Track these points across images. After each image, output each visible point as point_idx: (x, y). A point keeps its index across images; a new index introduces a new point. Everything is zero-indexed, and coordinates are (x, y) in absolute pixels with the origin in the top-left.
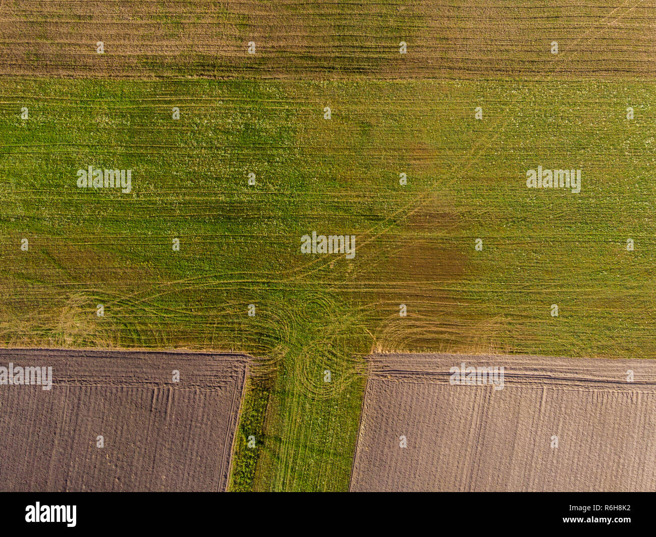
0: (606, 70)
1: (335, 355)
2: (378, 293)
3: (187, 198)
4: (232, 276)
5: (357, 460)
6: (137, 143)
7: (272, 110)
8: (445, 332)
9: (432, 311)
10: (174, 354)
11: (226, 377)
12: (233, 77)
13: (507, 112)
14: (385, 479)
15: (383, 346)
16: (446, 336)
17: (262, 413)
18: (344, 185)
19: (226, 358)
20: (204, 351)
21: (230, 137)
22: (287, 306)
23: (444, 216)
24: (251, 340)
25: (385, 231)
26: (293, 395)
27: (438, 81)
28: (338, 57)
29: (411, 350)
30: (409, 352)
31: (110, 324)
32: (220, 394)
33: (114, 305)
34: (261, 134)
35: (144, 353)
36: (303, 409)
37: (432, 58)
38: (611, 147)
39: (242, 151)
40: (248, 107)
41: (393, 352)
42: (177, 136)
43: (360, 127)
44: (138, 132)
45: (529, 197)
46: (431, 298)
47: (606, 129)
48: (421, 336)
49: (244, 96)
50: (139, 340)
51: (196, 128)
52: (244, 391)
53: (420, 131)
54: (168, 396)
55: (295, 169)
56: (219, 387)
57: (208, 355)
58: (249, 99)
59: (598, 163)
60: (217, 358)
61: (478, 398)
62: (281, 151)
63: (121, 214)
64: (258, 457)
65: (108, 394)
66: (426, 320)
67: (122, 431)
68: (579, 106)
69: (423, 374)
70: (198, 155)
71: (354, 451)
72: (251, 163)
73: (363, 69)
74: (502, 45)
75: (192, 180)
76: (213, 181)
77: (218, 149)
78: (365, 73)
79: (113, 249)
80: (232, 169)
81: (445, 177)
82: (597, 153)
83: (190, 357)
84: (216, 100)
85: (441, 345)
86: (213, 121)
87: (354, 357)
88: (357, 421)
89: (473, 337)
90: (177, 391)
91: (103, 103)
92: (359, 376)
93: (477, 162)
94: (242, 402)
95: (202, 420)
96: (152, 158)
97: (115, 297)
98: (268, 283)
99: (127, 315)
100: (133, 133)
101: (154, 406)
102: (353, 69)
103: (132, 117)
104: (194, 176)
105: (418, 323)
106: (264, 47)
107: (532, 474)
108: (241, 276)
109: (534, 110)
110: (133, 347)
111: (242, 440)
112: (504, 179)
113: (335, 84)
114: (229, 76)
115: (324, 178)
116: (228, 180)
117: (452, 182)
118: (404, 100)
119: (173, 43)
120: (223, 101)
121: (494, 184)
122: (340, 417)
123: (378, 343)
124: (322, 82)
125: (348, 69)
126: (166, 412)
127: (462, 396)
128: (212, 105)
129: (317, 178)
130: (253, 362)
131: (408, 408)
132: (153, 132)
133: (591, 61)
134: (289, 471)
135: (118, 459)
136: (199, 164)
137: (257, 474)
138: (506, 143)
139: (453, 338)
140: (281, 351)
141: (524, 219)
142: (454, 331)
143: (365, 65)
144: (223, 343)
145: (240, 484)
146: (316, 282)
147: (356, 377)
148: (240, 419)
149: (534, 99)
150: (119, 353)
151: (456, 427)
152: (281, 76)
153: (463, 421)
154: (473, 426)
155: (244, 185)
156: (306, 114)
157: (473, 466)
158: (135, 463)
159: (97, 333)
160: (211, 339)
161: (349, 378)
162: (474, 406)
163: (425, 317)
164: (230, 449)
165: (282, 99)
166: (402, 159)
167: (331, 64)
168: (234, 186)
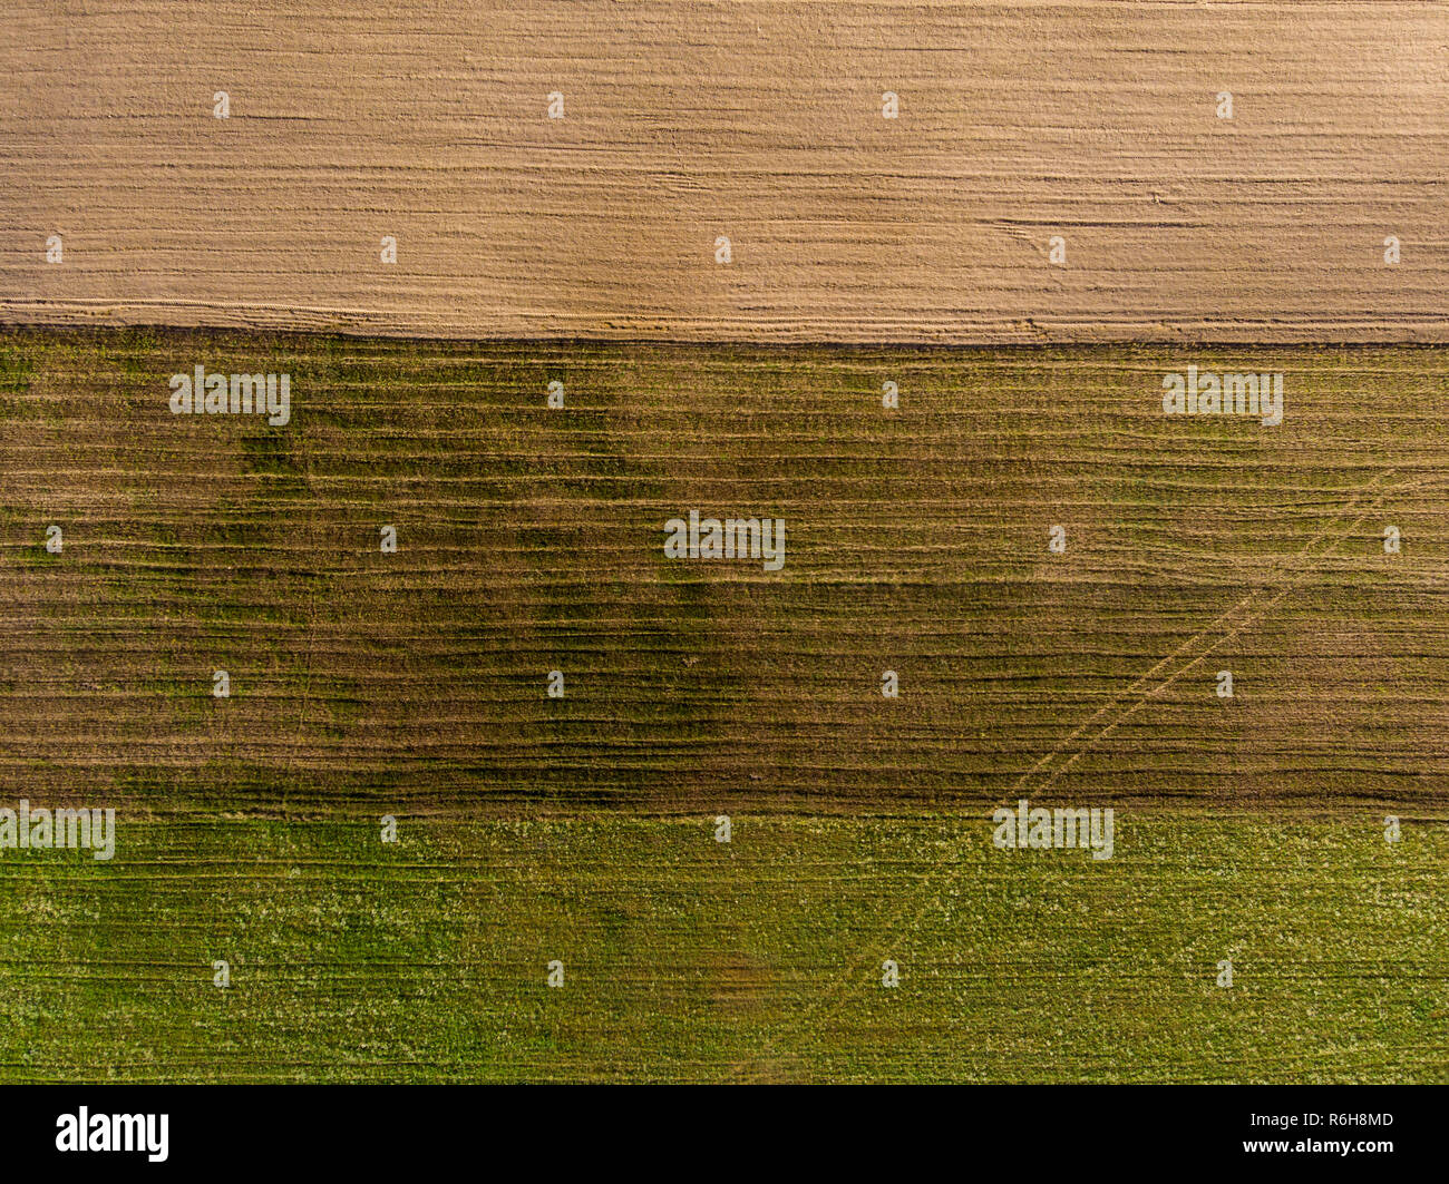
0: (1140, 795)
6: (116, 958)
7: (410, 884)
12: (321, 814)
13: (926, 887)
18: (569, 1047)
27: (775, 819)
28: (554, 769)
34: (385, 936)
37: (761, 769)
38: (1154, 961)
39: (343, 973)
40: (356, 878)
43: (603, 920)
44: (119, 934)
45: (973, 1070)
47: (1142, 921)
49: (348, 856)
51: (243, 926)
53: (734, 929)
55: (460, 1011)
58: (357, 863)
59: (1125, 994)
62: (428, 974)
68: (1084, 872)
70: (247, 983)
72: (363, 998)
73: (608, 795)
74: (914, 740)
75: (235, 1039)
76: (280, 1041)
77: (291, 969)
78: (613, 804)
80: (321, 1013)
81: (789, 1027)
82: (1122, 973)
84: (285, 865)
86: (279, 911)
91: (42, 870)
93: (860, 995)
96: (148, 991)
100: (106, 933)
102: (587, 794)
103: (104, 900)
104: (240, 1030)
106: (390, 750)
109: (985, 882)
112: (918, 1031)
113: (547, 829)
114: (313, 814)
115: (524, 1031)
116: (312, 1036)
117: (805, 1038)
118: (699, 861)
119: (191, 740)
120: (301, 866)
121: (895, 1041)
124: (518, 825)
125: (575, 795)
128: (277, 875)
129: (508, 1030)
132: (150, 934)
133: (1110, 773)
136: (250, 1002)
138: (922, 954)
143: (612, 785)
149: (984, 859)
152: (426, 812)
155: (348, 1048)
156: (484, 894)
165: (431, 861)
166: (696, 989)
167: (539, 784)
168: (328, 1051)
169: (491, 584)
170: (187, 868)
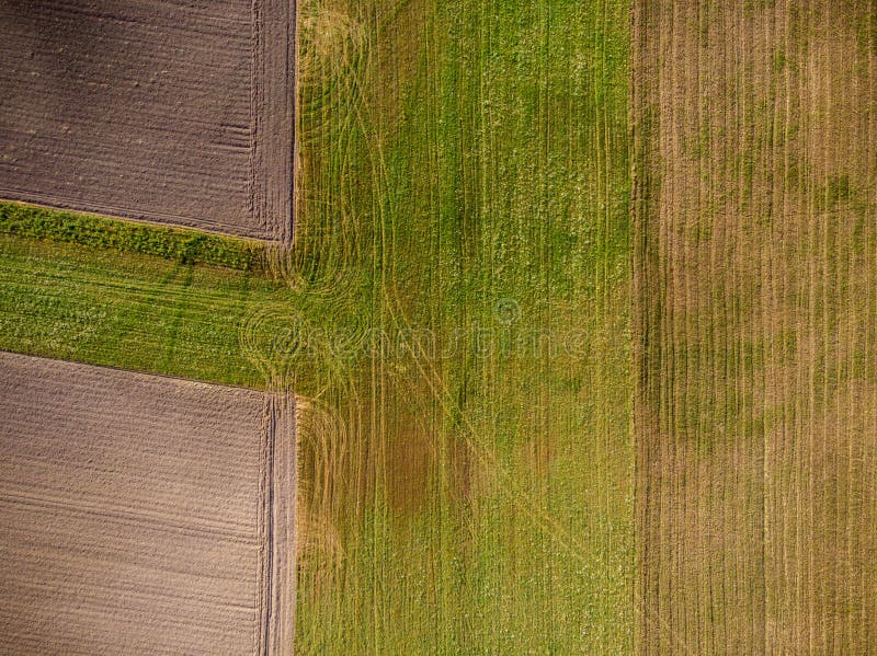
1: (293, 351)
2: (370, 403)
3: (485, 166)
4: (388, 222)
5: (164, 380)
6: (551, 104)
7: (594, 270)
8: (323, 486)
9: (348, 470)
10: (292, 152)
11: (265, 216)
12: (635, 221)
13: (595, 560)
14: (141, 415)
15: (305, 411)
16: (318, 487)
17: (221, 261)
18: (502, 360)
19: (288, 216)
20: (296, 189)
21: (559, 219)
22: (352, 291)
23: (467, 483)
24: (311, 247)
25: (447, 411)
26: (244, 299)
27: (632, 475)
28: (660, 351)
29: (300, 444)
30: (298, 441)
31: (328, 73)
32: (244, 209)
33: (352, 78)
34: (565, 257)
35: (293, 116)
36: (227, 313)
37: (660, 467)
39: (544, 234)
40: (597, 240)
41: (298, 422)
42: (560, 154)
43: (575, 379)
44: (564, 106)
45: (491, 588)
46: (365, 468)
48: (317, 457)
49: (611, 236)
50: (309, 110)
51: (570, 176)
52: (247, 240)
53: (570, 453)
54: (240, 146)
55: (522, 299)
56: (252, 209)
57: (292, 195)
58: (607, 241)
60: (288, 206)
61: (243, 528)
62: (543, 281)
63: (464, 85)
64: (167, 258)
65: (241, 72)
66: (338, 463)
67: (196, 89)
68: (604, 649)
69: (271, 459)
70: (538, 179)
71: (175, 375)
72: (529, 244)
73: (646, 381)
74: (677, 553)
75: (506, 171)
76: (505, 198)
77: (546, 203)
78: (641, 385)
79: (421, 76)
80: (521, 222)
81: (515, 484)
83: (288, 172)
84: (605, 200)
85: (307, 482)
86: (579, 197)
87: (290, 374)
88: (212, 379)
89: (317, 521)
90: (246, 156)
91: (600, 62)
92: (267, 381)
93: (533, 524)
94: (235, 238)
95: (211, 188)
96: (533, 123)
97: (361, 79)
98: (381, 267)
99: (339, 94)
100: (564, 99)
101: (228, 128)
102: (646, 370)
103: (584, 97)
104: (511, 175)
105: (333, 452)
106: (671, 259)
107: (150, 595)
108: (389, 233)
109: (598, 592)
110: (301, 102)
111: (187, 237)
112: (513, 557)
113: (627, 347)
114: (635, 216)
115: (511, 334)
116: (507, 216)
117: (509, 494)
118: (609, 433)
119: (675, 147)
120: (605, 209)
121: (507, 544)
122: (217, 358)
123: (308, 403)
124: (629, 331)
125: (646, 363)
126: (220, 143)
127: (244, 509)
128: (599, 196)
129: (511, 326)
130: (283, 249)
131: (229, 441)
132: (565, 124)
134: (150, 296)
135: (162, 85)
136: (527, 180)
137: (146, 257)
138: (557, 559)
139: (316, 496)
140: (298, 284)
141: (463, 583)
142: (325, 497)
143: (651, 383)
144: (307, 213)
145: (133, 236)
146: (383, 326)
147: (266, 377)
148: (212, 235)
149: (611, 592)
150: (293, 85)
151: (206, 502)
152: (636, 280)
153: (214, 509)
154: (207, 522)
155: (501, 236)
156: (589, 313)
157: (158, 523)
158: (156, 105)
159: (317, 57)
160: (312, 197)
161: (266, 369)
162: (232, 522)
163: (341, 461)
164: (176, 223)
165: (608, 282)
166: (536, 431)
167: (652, 342)
168: (499, 224)
169: (765, 314)
170: (602, 144)
